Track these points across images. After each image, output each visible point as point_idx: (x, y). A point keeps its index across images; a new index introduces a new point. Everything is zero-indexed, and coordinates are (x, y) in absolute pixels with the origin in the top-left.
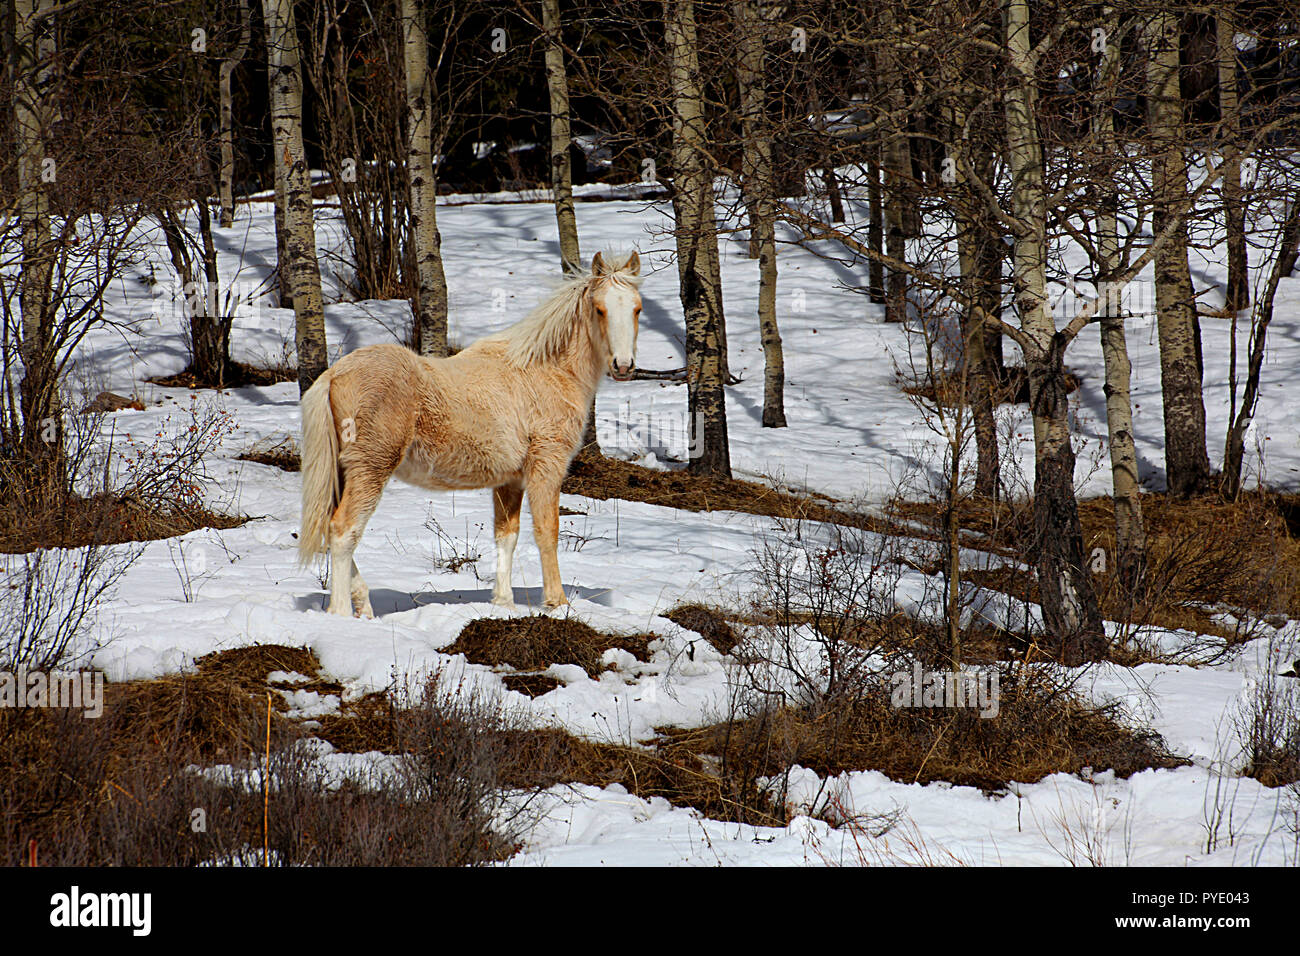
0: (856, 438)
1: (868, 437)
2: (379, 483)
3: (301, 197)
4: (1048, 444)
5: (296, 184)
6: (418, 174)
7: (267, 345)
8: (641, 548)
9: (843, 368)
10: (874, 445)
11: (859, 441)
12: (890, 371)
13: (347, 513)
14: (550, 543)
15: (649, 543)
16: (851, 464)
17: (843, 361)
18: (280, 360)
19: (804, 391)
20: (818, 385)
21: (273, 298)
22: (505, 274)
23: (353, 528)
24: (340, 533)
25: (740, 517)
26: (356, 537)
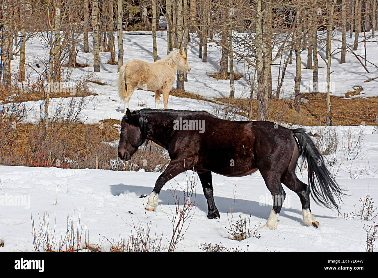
0: (203, 85)
1: (205, 85)
2: (134, 88)
3: (96, 31)
4: (260, 88)
5: (96, 29)
6: (120, 28)
7: (84, 59)
8: (176, 104)
9: (198, 71)
10: (206, 86)
11: (204, 85)
12: (205, 72)
13: (128, 94)
14: (166, 102)
15: (178, 103)
16: (204, 90)
17: (197, 69)
18: (86, 63)
19: (191, 75)
20: (194, 74)
21: (82, 50)
22: (126, 48)
23: (129, 97)
24: (126, 97)
25: (190, 99)
26: (129, 99)
